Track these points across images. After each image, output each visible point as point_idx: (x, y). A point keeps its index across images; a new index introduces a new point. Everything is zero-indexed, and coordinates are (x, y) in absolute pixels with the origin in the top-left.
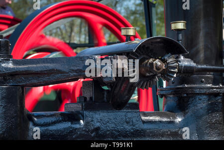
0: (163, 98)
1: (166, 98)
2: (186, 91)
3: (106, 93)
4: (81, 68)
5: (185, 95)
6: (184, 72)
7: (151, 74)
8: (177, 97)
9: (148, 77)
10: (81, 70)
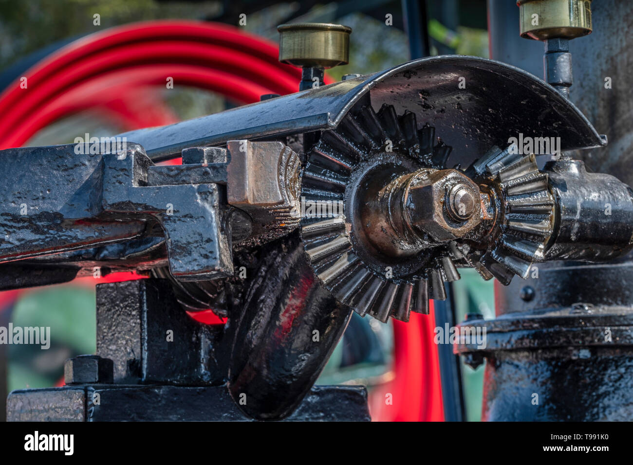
0: (482, 368)
1: (497, 368)
2: (587, 333)
3: (205, 343)
4: (59, 208)
5: (585, 354)
6: (582, 239)
7: (423, 244)
8: (548, 361)
9: (406, 259)
10: (57, 215)
